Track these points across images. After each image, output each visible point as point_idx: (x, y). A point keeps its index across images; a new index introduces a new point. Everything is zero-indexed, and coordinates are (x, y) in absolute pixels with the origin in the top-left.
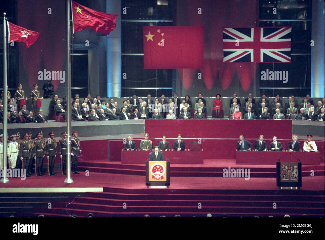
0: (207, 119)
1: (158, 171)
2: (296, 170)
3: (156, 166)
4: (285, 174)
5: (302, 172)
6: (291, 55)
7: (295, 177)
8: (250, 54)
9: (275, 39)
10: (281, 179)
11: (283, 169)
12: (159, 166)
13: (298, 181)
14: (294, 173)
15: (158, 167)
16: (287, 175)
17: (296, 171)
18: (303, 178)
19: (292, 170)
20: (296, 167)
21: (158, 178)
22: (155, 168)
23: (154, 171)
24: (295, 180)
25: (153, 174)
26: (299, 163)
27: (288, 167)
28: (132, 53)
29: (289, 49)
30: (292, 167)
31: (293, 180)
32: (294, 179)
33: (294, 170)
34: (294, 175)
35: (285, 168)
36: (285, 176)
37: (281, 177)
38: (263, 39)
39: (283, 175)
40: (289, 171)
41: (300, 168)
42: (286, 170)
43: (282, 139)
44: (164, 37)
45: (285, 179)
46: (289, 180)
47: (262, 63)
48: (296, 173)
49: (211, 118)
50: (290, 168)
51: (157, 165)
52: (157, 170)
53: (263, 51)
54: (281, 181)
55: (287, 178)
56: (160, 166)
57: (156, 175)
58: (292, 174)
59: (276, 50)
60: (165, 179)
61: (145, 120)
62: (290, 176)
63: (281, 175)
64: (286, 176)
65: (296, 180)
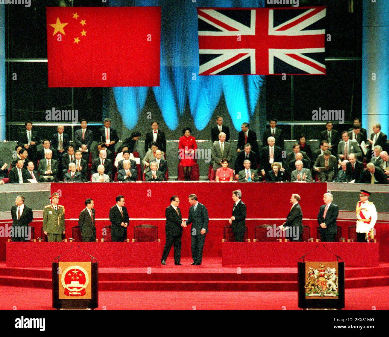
0: (168, 182)
1: (75, 280)
2: (334, 277)
3: (71, 272)
4: (313, 285)
5: (346, 279)
6: (326, 60)
7: (333, 290)
8: (248, 59)
9: (296, 31)
10: (307, 295)
11: (310, 275)
12: (77, 270)
13: (337, 298)
14: (330, 282)
15: (75, 272)
16: (317, 286)
17: (334, 279)
18: (349, 293)
19: (326, 277)
20: (334, 270)
21: (75, 293)
22: (70, 275)
23: (68, 280)
24: (334, 295)
25: (67, 286)
26: (339, 263)
27: (320, 271)
28: (27, 57)
29: (322, 50)
30: (326, 272)
31: (329, 295)
32: (330, 293)
33: (331, 277)
34: (330, 285)
35: (314, 273)
36: (313, 287)
37: (307, 290)
38: (273, 31)
39: (310, 287)
40: (321, 279)
41: (341, 273)
42: (316, 278)
43: (308, 219)
44: (85, 28)
45: (314, 293)
46: (321, 296)
47: (271, 75)
48: (335, 282)
49: (176, 180)
50: (322, 273)
51: (74, 270)
52: (73, 278)
53: (273, 53)
54: (307, 298)
55: (318, 293)
56: (80, 272)
57: (71, 288)
58: (327, 283)
59: (298, 52)
60: (88, 296)
61: (50, 184)
62: (324, 289)
63: (306, 286)
64: (316, 287)
65: (335, 295)
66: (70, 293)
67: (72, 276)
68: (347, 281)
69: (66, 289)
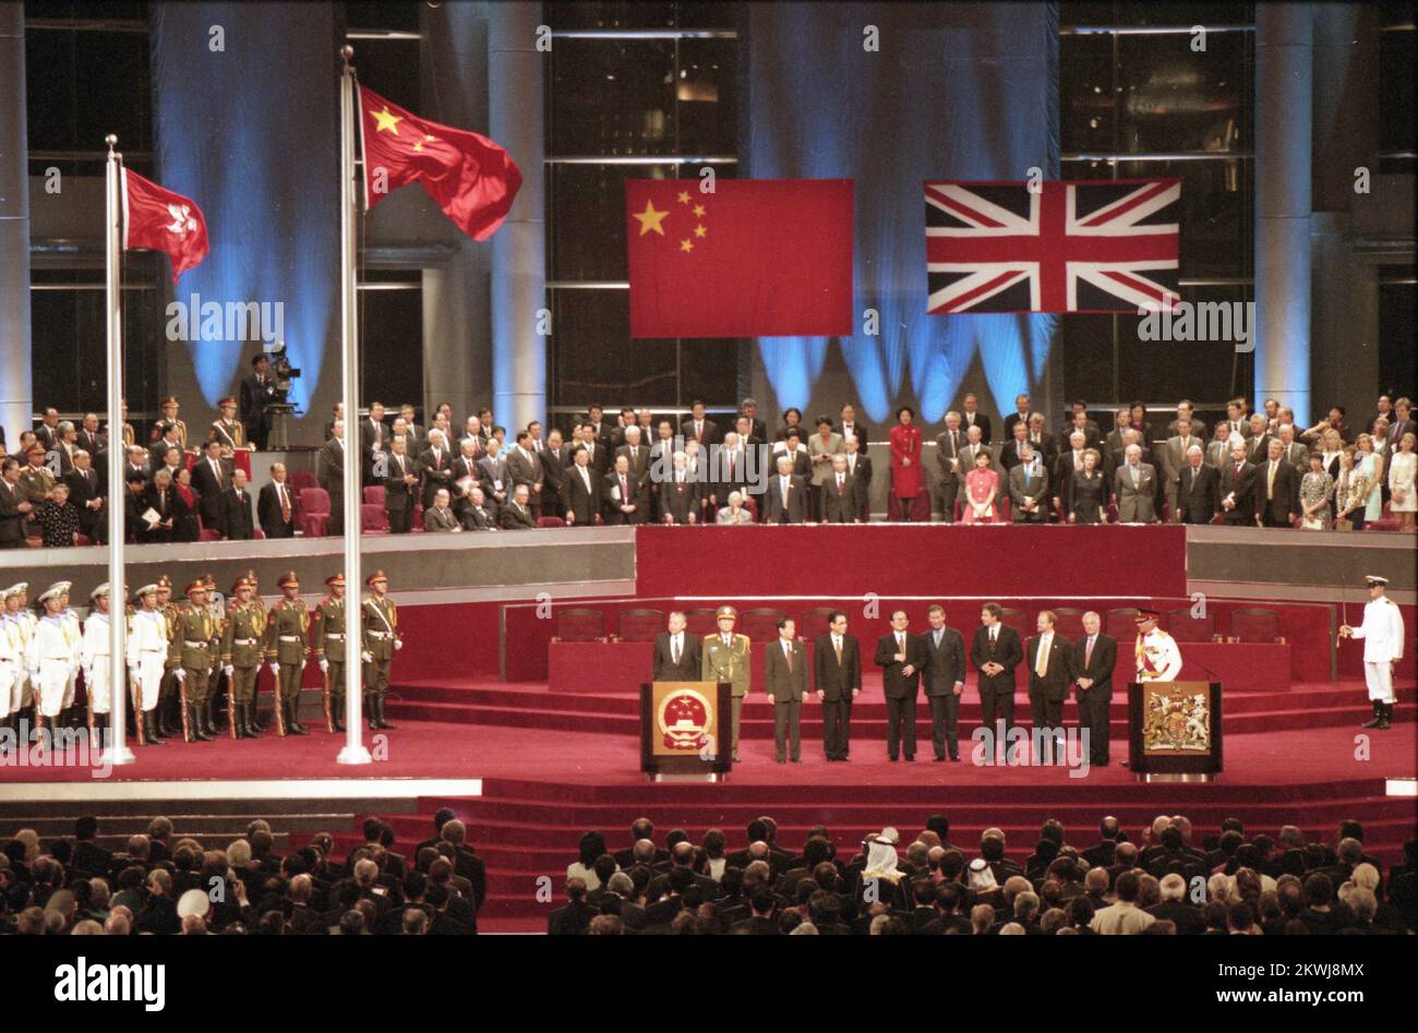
0: (869, 524)
1: (685, 717)
2: (1201, 711)
3: (676, 701)
4: (1160, 728)
5: (1225, 716)
6: (1181, 284)
7: (1199, 738)
8: (1026, 282)
9: (1120, 227)
10: (1146, 747)
11: (1153, 707)
12: (689, 698)
13: (1208, 753)
14: (1193, 721)
15: (685, 702)
16: (1168, 729)
17: (1200, 716)
18: (1229, 742)
19: (1185, 711)
20: (1200, 699)
21: (685, 744)
22: (675, 707)
23: (671, 718)
24: (1201, 747)
25: (668, 730)
26: (1211, 685)
27: (1173, 700)
28: (588, 279)
29: (1172, 264)
30: (1185, 701)
31: (1192, 747)
32: (1193, 743)
33: (1195, 711)
34: (1193, 728)
35: (1160, 704)
36: (1159, 732)
37: (1148, 738)
38: (1074, 227)
39: (1153, 731)
40: (1175, 715)
41: (1214, 704)
42: (1165, 713)
43: (1149, 598)
44: (704, 221)
45: (1162, 743)
46: (1174, 749)
47: (1072, 314)
48: (1203, 721)
49: (884, 521)
50: (1177, 704)
51: (682, 698)
52: (681, 713)
53: (1076, 270)
54: (1146, 753)
55: (1168, 743)
56: (694, 701)
57: (678, 733)
58: (1188, 724)
59: (1126, 268)
60: (710, 751)
62: (1181, 735)
63: (1146, 730)
64: (1166, 732)
65: (1203, 748)
66: (676, 744)
67: (679, 709)
68: (1228, 720)
69: (667, 736)
